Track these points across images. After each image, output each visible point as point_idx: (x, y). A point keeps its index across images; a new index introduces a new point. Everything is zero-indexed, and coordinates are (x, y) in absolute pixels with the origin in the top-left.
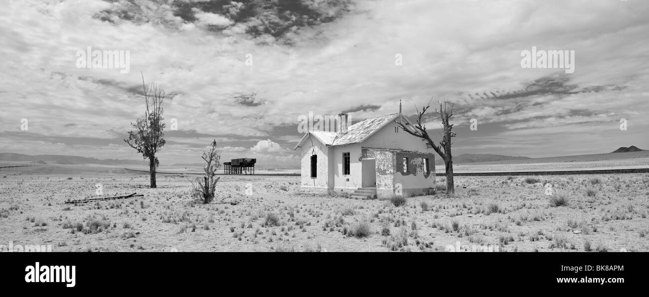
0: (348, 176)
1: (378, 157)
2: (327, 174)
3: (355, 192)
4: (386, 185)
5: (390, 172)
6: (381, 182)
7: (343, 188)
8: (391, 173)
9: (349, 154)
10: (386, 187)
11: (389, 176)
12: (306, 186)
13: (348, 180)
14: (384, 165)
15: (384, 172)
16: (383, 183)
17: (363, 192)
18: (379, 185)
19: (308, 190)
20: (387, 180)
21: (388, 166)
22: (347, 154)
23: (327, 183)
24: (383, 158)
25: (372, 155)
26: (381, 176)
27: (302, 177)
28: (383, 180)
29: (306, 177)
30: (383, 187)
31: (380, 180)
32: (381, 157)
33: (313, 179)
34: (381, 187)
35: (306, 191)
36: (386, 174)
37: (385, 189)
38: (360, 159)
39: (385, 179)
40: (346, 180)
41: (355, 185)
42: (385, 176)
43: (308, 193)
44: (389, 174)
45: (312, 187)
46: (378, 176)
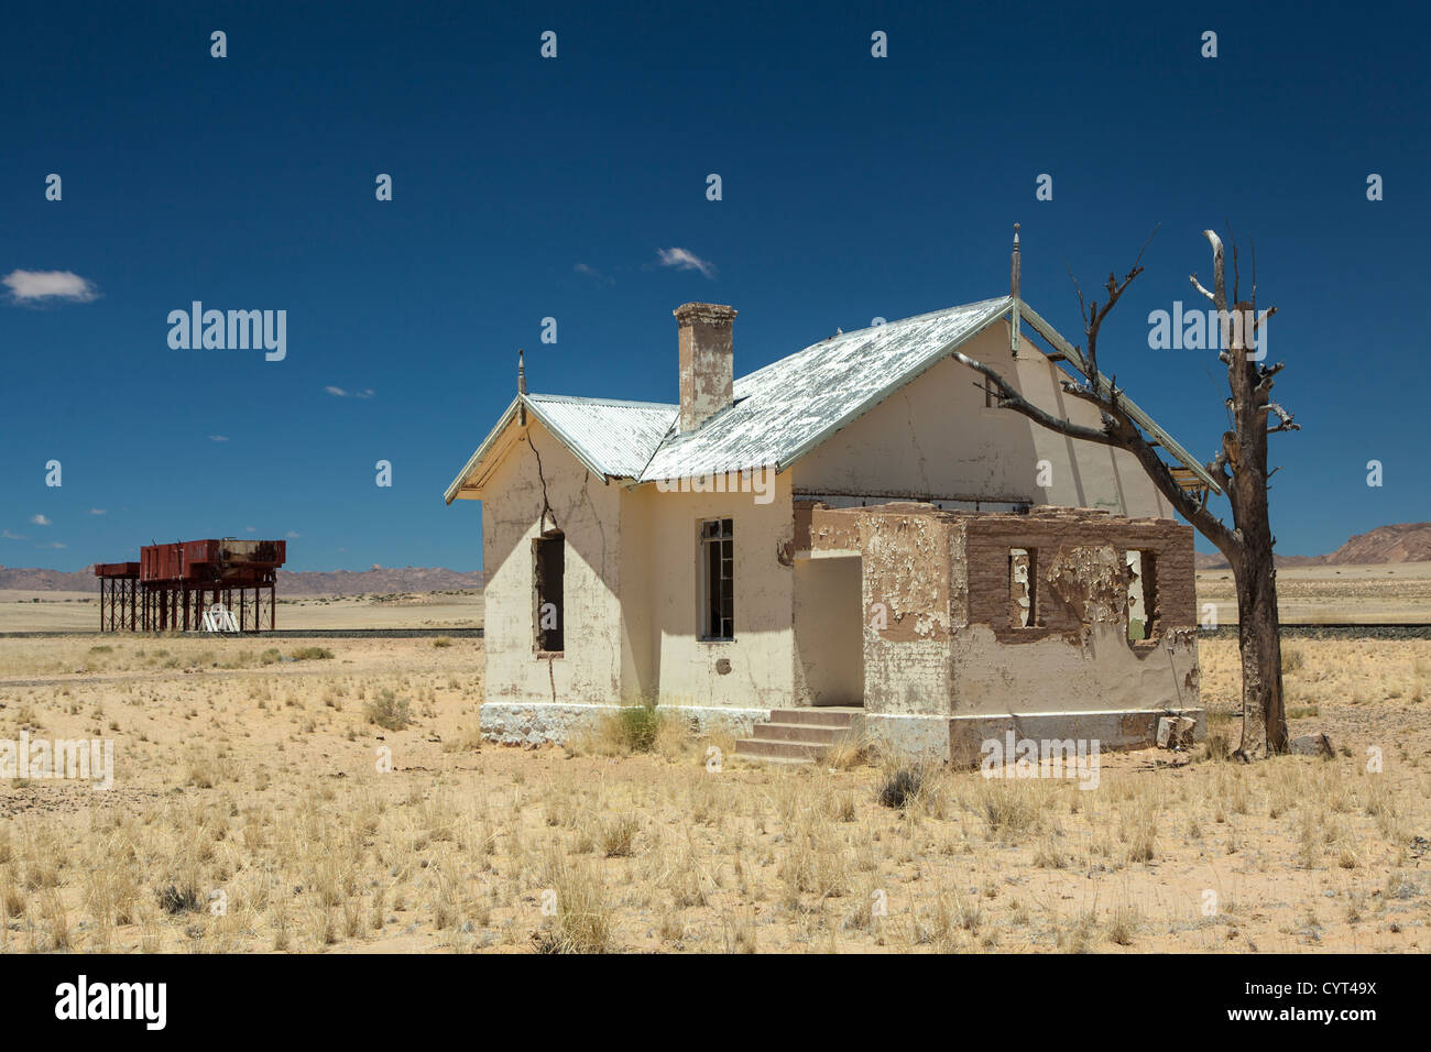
0: (722, 650)
1: (875, 542)
2: (615, 635)
3: (759, 730)
4: (912, 696)
5: (936, 623)
6: (887, 679)
7: (697, 708)
8: (938, 632)
9: (728, 530)
10: (918, 706)
11: (928, 646)
12: (511, 703)
13: (724, 667)
14: (905, 591)
15: (902, 628)
16: (899, 688)
17: (794, 734)
18: (878, 692)
19: (521, 720)
20: (918, 668)
21: (922, 593)
22: (720, 523)
23: (619, 684)
24: (899, 551)
25: (845, 535)
26: (888, 645)
27: (491, 652)
28: (899, 667)
29: (508, 647)
30: (899, 704)
31: (886, 667)
32: (892, 546)
33: (544, 663)
34: (888, 706)
35: (511, 725)
36: (915, 637)
37: (909, 716)
38: (785, 556)
39: (910, 663)
40: (714, 667)
41: (759, 694)
42: (907, 644)
43: (519, 739)
44: (927, 636)
45: (539, 705)
46: (875, 644)
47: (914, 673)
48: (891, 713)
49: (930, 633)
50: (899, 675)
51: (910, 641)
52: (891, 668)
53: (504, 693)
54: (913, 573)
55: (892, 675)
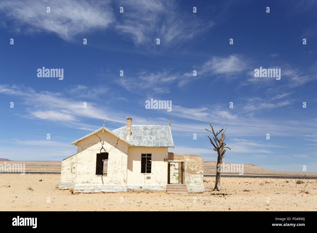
0: (147, 175)
1: (188, 160)
2: (125, 172)
6: (190, 180)
7: (141, 185)
8: (201, 173)
9: (150, 155)
10: (197, 184)
11: (199, 175)
12: (86, 185)
13: (149, 178)
14: (194, 167)
15: (194, 172)
16: (193, 181)
18: (188, 182)
21: (198, 168)
22: (146, 154)
23: (126, 181)
24: (193, 161)
25: (181, 158)
26: (190, 175)
27: (79, 175)
28: (193, 178)
29: (85, 174)
30: (193, 184)
31: (190, 178)
32: (192, 161)
33: (100, 177)
34: (190, 184)
35: (87, 189)
36: (197, 174)
37: (195, 185)
38: (166, 160)
39: (195, 178)
40: (146, 178)
41: (158, 182)
42: (195, 175)
43: (90, 192)
44: (199, 174)
45: (98, 185)
46: (187, 175)
47: (196, 179)
48: (191, 185)
49: (200, 173)
50: (193, 179)
51: (195, 174)
52: (191, 178)
53: (84, 183)
54: (196, 165)
55: (191, 179)
